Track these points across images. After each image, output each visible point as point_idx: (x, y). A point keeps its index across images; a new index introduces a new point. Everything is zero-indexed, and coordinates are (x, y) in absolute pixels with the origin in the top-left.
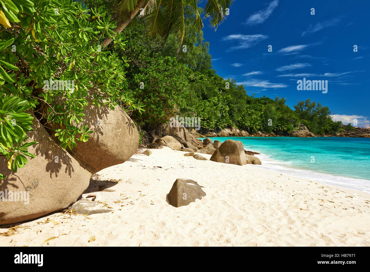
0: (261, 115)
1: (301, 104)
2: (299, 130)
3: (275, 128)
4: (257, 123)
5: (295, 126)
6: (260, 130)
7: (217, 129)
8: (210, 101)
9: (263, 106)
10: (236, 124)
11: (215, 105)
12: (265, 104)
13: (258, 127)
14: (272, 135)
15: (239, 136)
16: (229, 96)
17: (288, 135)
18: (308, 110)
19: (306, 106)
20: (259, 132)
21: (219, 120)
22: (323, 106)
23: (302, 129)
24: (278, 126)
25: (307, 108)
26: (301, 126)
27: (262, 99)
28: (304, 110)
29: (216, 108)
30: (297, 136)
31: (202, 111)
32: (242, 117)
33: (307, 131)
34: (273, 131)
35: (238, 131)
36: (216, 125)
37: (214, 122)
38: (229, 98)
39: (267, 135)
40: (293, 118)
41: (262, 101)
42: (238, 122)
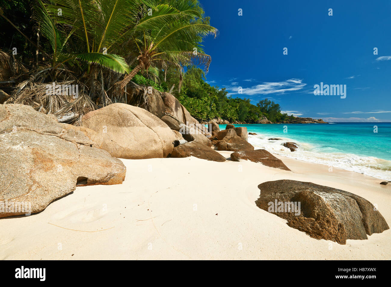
0: (237, 110)
1: (261, 102)
2: (262, 119)
3: (246, 118)
4: (235, 115)
5: (259, 117)
6: (236, 120)
7: (208, 120)
8: (202, 100)
9: (237, 104)
10: (221, 116)
11: (206, 102)
12: (238, 102)
13: (235, 118)
14: (244, 123)
15: (223, 124)
16: (216, 96)
17: (255, 123)
18: (266, 106)
19: (265, 104)
20: (236, 121)
21: (209, 113)
22: (276, 103)
23: (264, 119)
24: (248, 117)
25: (265, 105)
26: (263, 117)
27: (236, 99)
28: (263, 106)
29: (207, 104)
30: (260, 123)
31: (197, 106)
32: (225, 111)
33: (267, 120)
34: (245, 120)
35: (222, 120)
36: (207, 116)
37: (206, 114)
38: (215, 98)
39: (241, 123)
40: (258, 112)
41: (236, 101)
42: (222, 114)
